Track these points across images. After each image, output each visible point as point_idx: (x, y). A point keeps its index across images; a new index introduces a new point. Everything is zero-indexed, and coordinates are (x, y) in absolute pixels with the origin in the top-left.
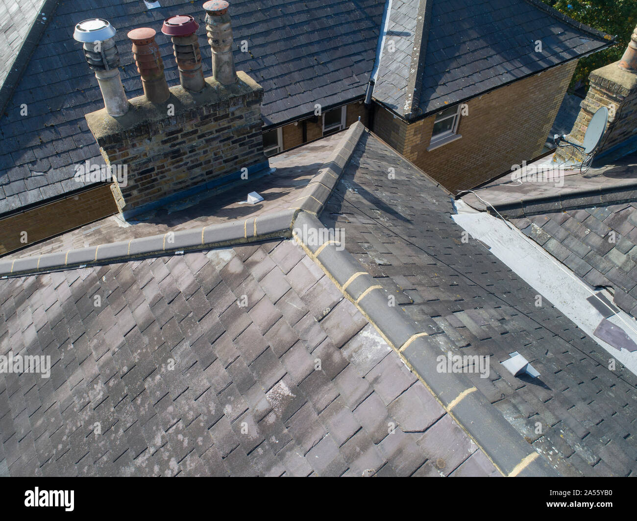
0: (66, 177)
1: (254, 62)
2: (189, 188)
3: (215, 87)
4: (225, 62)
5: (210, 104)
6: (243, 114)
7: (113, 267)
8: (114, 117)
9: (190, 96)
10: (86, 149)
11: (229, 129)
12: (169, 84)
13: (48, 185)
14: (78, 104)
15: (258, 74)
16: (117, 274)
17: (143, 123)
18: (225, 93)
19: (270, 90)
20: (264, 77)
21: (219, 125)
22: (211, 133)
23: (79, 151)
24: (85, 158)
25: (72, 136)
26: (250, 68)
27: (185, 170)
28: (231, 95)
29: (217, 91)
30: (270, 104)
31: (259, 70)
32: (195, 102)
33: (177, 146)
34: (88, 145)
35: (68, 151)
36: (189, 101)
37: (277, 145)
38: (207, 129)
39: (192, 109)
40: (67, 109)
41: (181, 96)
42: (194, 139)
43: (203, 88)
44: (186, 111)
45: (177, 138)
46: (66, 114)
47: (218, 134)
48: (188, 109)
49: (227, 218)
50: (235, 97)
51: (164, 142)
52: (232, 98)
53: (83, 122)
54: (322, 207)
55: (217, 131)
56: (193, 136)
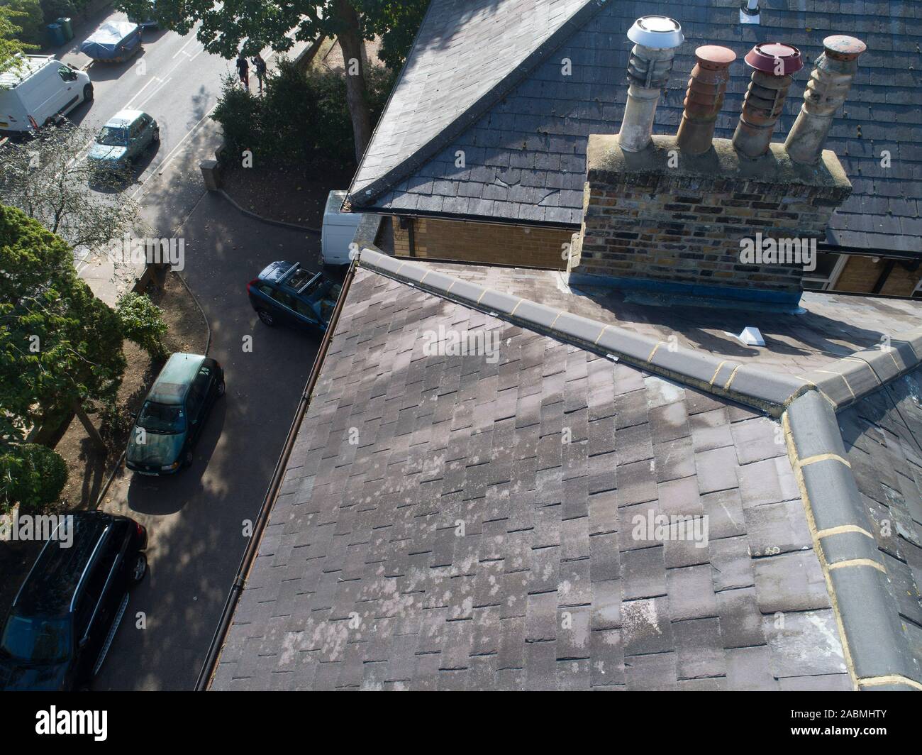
0: (530, 201)
1: (857, 144)
2: (667, 280)
3: (779, 160)
4: (814, 130)
5: (758, 181)
6: (800, 213)
7: (526, 333)
8: (623, 150)
9: (737, 159)
10: (569, 176)
11: (767, 225)
12: (715, 133)
13: (506, 201)
14: (588, 118)
15: (854, 163)
16: (526, 343)
17: (655, 171)
18: (790, 174)
19: (861, 195)
20: (862, 171)
21: (756, 215)
22: (739, 221)
23: (560, 175)
24: (561, 187)
25: (561, 154)
26: (846, 151)
27: (676, 255)
28: (797, 180)
29: (780, 167)
30: (850, 215)
31: (859, 159)
32: (739, 170)
33: (683, 220)
34: (572, 173)
35: (548, 171)
36: (731, 166)
37: (828, 278)
38: (736, 214)
39: (729, 179)
40: (572, 119)
41: (724, 155)
42: (711, 220)
43: (761, 155)
44: (720, 177)
45: (688, 209)
46: (569, 124)
47: (747, 226)
48: (724, 177)
49: (699, 344)
50: (801, 184)
51: (668, 207)
52: (795, 185)
53: (583, 142)
54: (850, 401)
55: (748, 222)
56: (712, 215)
